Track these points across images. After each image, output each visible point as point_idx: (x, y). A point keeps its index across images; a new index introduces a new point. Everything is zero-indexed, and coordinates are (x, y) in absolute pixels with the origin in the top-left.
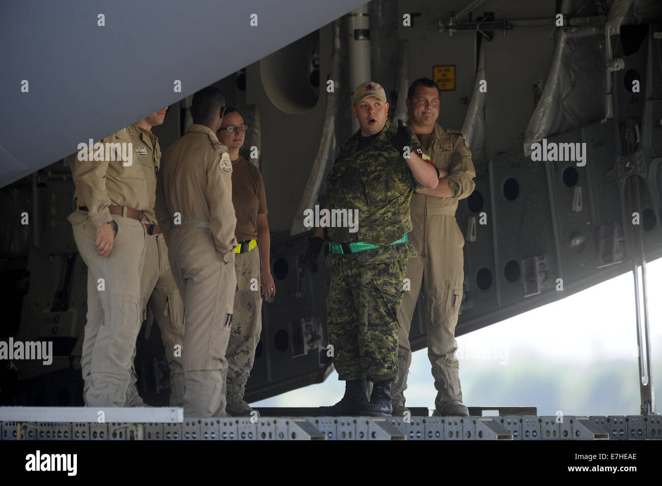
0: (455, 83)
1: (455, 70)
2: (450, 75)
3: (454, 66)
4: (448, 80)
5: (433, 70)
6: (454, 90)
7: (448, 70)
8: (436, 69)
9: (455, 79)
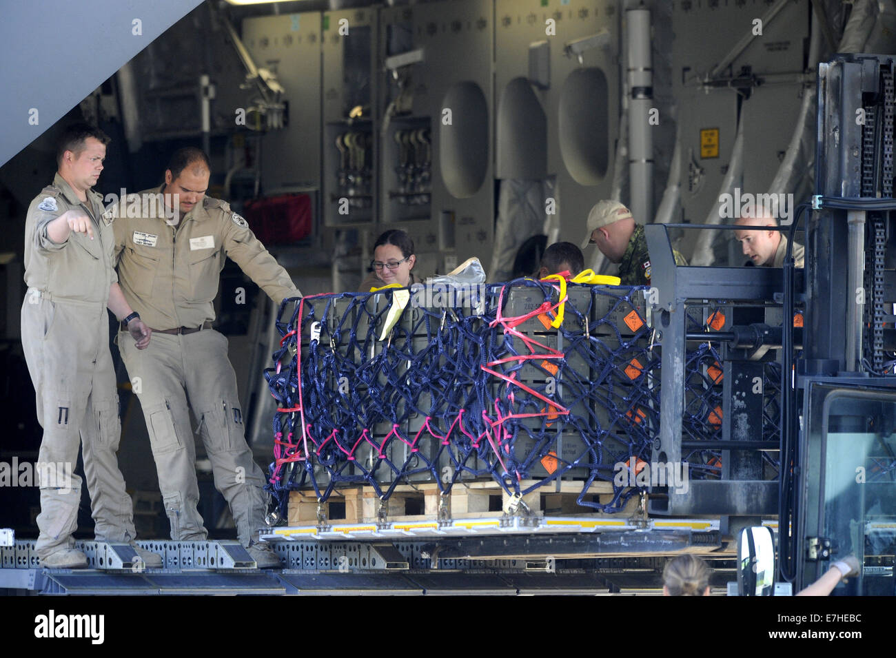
0: (719, 150)
1: (719, 134)
2: (714, 140)
3: (718, 129)
4: (713, 146)
5: (700, 134)
6: (717, 157)
7: (712, 134)
8: (703, 132)
9: (719, 146)
